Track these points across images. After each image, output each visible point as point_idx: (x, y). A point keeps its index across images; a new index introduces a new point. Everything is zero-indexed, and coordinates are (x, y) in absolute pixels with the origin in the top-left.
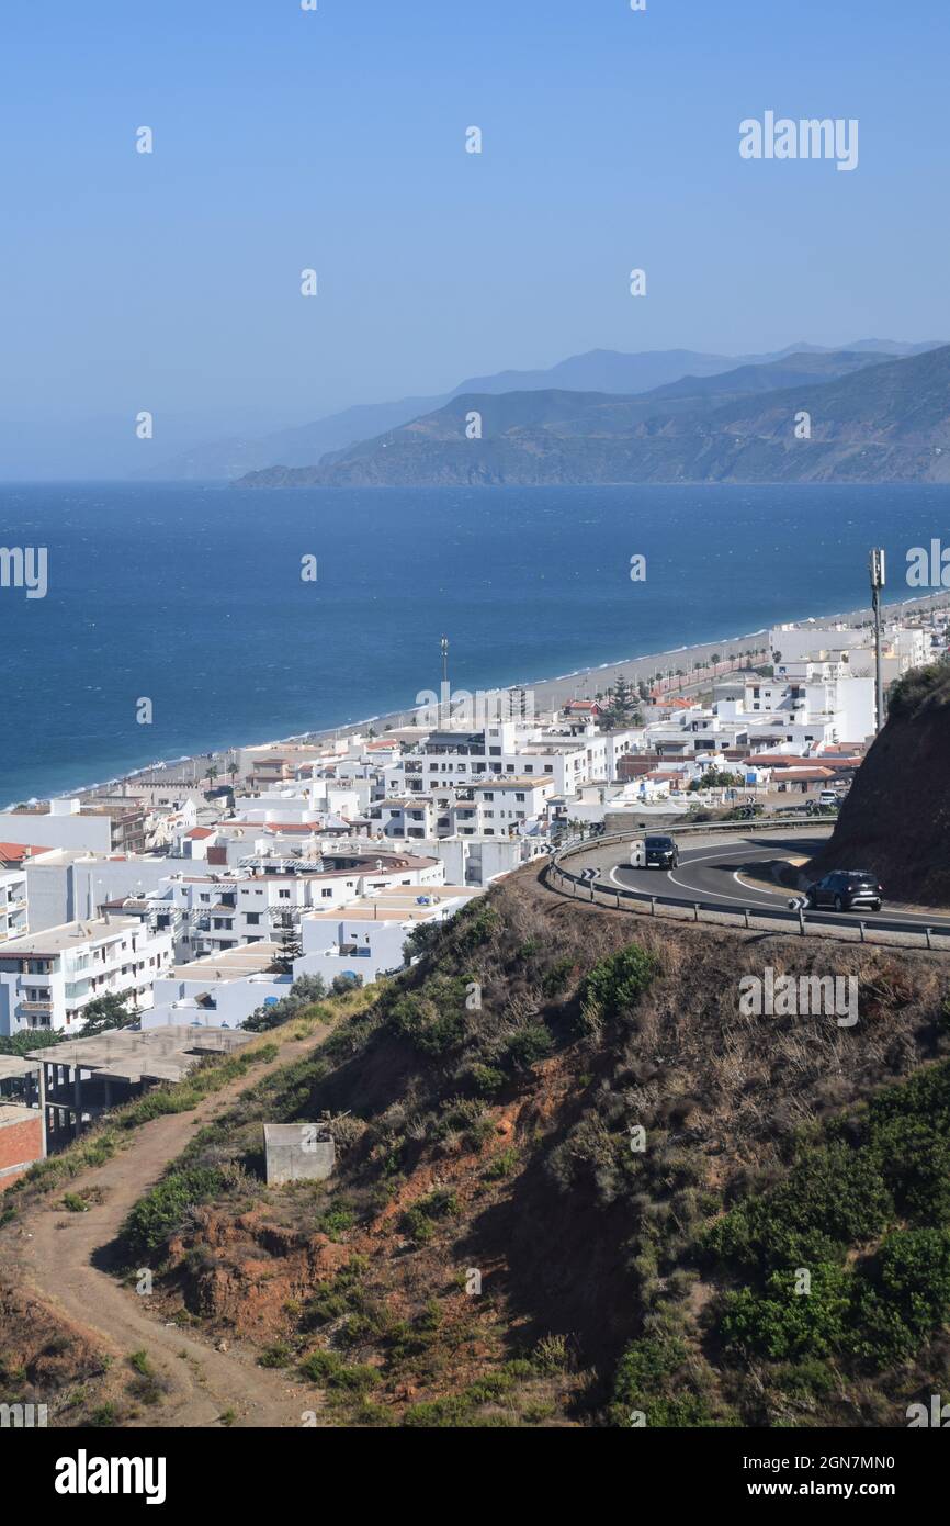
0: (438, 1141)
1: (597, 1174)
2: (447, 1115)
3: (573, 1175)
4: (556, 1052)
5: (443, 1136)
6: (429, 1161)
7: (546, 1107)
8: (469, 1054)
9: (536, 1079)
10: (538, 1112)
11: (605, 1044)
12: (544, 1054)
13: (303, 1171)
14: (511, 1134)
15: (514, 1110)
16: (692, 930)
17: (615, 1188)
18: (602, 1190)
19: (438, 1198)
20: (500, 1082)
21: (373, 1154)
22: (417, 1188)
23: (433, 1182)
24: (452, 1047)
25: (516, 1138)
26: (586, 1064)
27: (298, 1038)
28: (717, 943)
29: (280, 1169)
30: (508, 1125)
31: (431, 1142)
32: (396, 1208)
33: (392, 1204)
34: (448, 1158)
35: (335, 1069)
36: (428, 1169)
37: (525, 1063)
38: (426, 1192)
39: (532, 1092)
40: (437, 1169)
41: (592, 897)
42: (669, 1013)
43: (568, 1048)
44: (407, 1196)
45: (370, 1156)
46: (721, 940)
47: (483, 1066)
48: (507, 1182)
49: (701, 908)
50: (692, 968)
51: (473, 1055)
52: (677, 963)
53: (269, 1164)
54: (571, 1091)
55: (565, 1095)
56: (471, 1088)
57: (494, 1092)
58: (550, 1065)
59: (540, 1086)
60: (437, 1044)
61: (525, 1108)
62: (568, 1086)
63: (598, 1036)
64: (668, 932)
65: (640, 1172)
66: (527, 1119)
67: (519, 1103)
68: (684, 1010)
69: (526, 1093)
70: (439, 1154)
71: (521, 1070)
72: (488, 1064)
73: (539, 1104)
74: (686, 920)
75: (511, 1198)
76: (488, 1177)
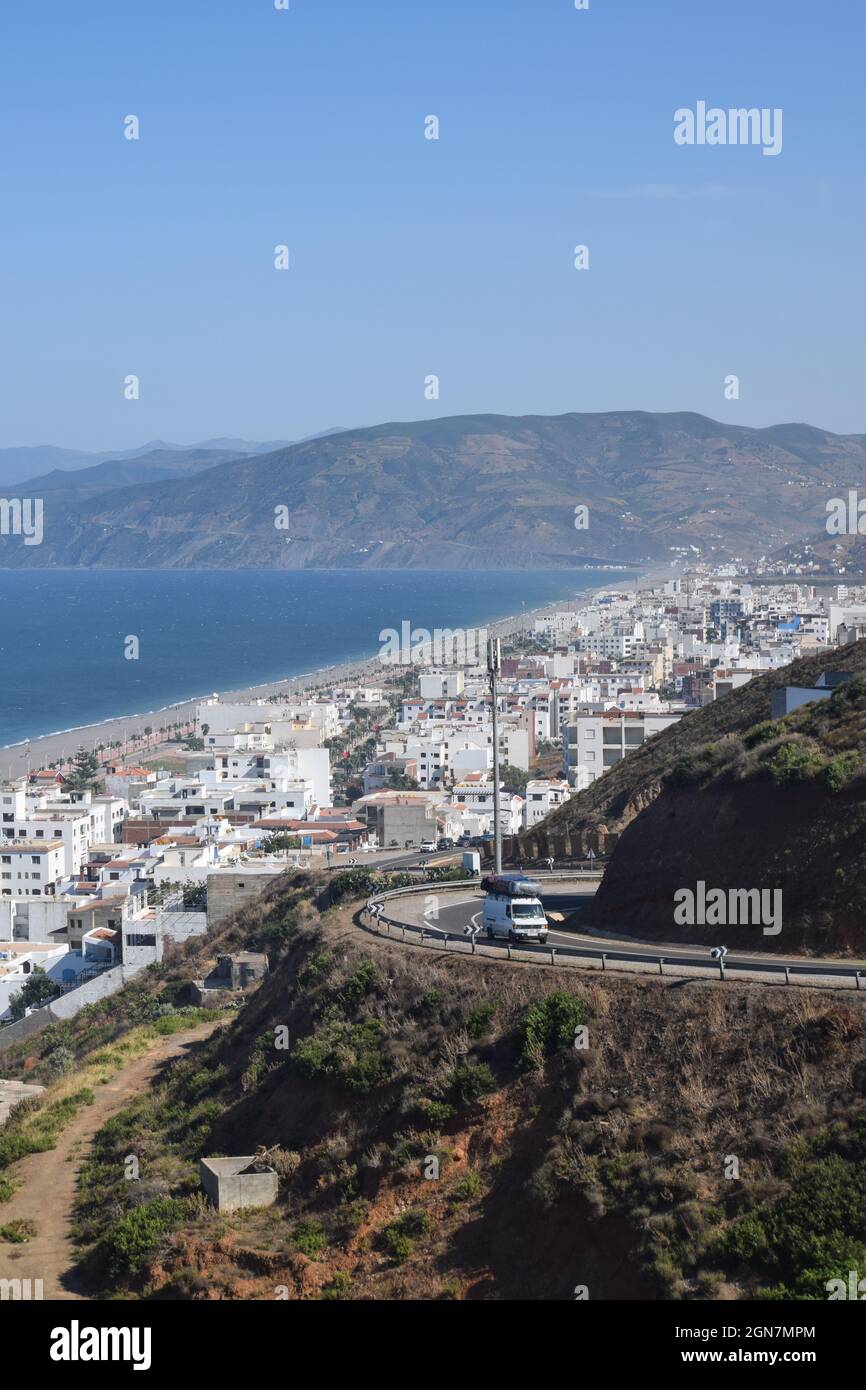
0: (398, 1168)
1: (586, 1193)
2: (400, 1146)
3: (557, 1193)
4: (501, 1087)
5: (402, 1164)
6: (390, 1187)
7: (498, 1135)
8: (408, 1091)
9: (484, 1111)
10: (490, 1141)
11: (548, 1079)
12: (488, 1089)
13: (249, 1200)
14: (464, 1160)
15: (464, 1140)
16: (609, 977)
17: (605, 1204)
18: (596, 1205)
19: (409, 1219)
20: (448, 1114)
21: (321, 1182)
22: (383, 1211)
23: (398, 1205)
24: (378, 1085)
25: (471, 1163)
26: (532, 1097)
27: (104, 1082)
28: (641, 988)
29: (230, 1198)
30: (461, 1153)
31: (389, 1169)
32: (369, 1229)
33: (363, 1226)
34: (410, 1182)
35: (229, 1108)
36: (392, 1194)
37: (471, 1096)
38: (392, 1213)
39: (480, 1123)
40: (400, 1193)
41: (473, 950)
42: (610, 1051)
43: (511, 1084)
44: (375, 1218)
45: (318, 1184)
46: (644, 985)
47: (430, 1101)
48: (474, 1203)
49: (608, 958)
50: (621, 1009)
51: (413, 1091)
52: (606, 1006)
53: (220, 1194)
54: (520, 1121)
55: (515, 1125)
56: (421, 1120)
57: (442, 1124)
58: (495, 1099)
59: (487, 1117)
60: (365, 1082)
61: (475, 1137)
62: (517, 1116)
63: (541, 1073)
64: (590, 978)
65: (629, 1190)
66: (479, 1147)
67: (467, 1132)
68: (627, 1046)
69: (474, 1124)
70: (400, 1180)
71: (468, 1103)
72: (434, 1099)
73: (489, 1133)
74: (592, 968)
75: (482, 1216)
76: (452, 1199)
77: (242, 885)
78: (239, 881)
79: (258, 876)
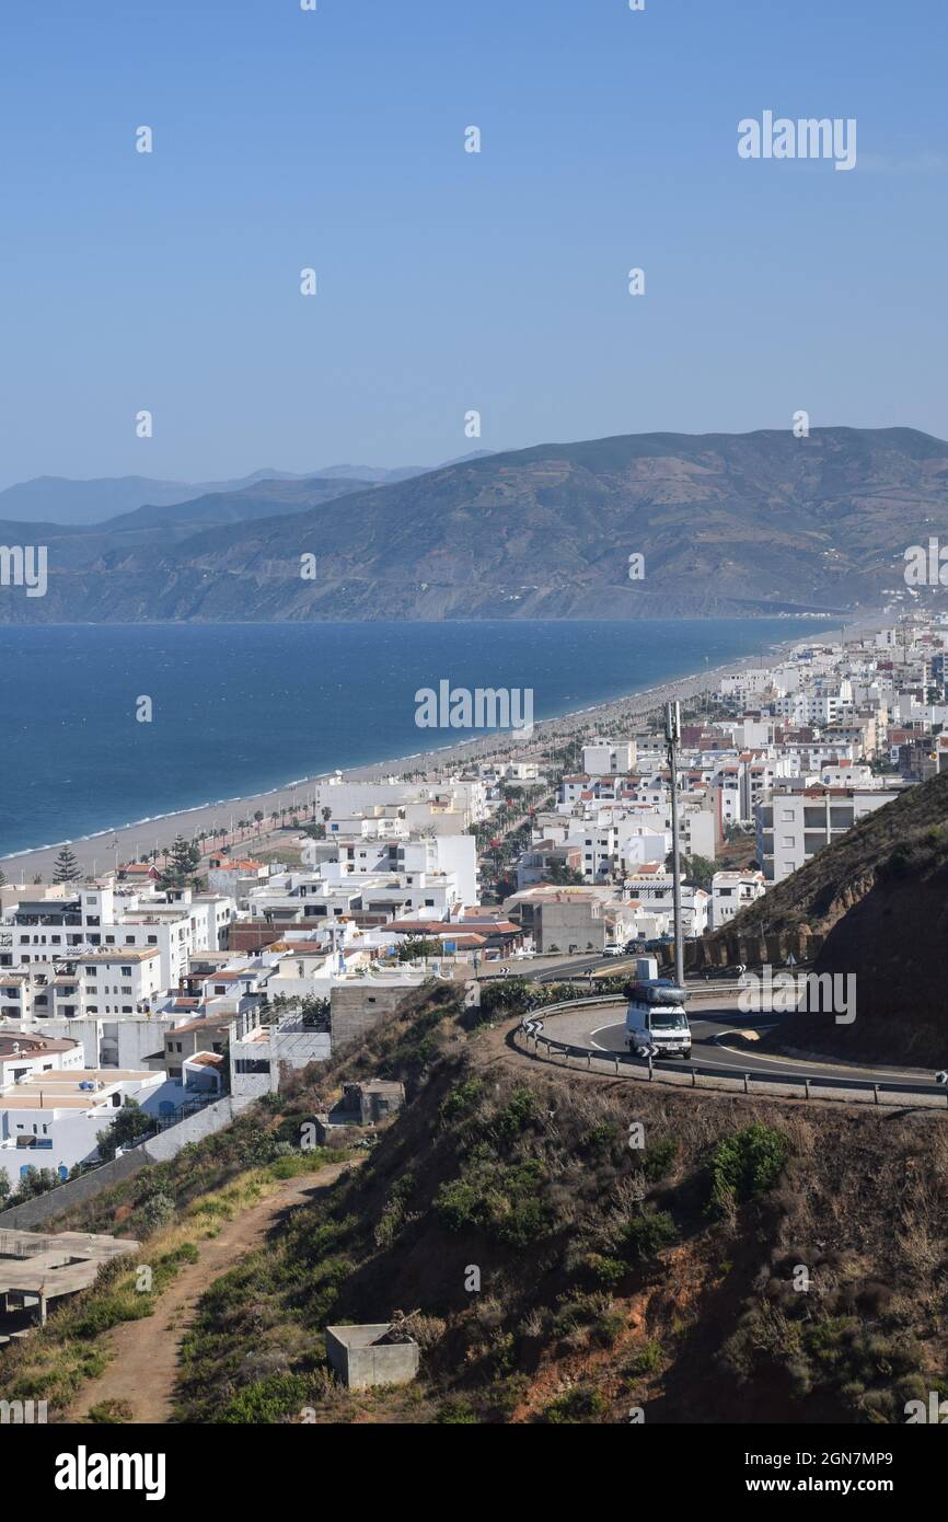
0: (563, 1336)
1: (788, 1364)
2: (566, 1309)
3: (752, 1366)
4: (685, 1240)
5: (567, 1332)
6: (553, 1359)
7: (681, 1297)
8: (574, 1245)
9: (666, 1268)
10: (672, 1303)
11: (741, 1229)
12: (670, 1241)
13: (385, 1375)
14: (642, 1327)
15: (641, 1303)
16: (814, 1107)
17: (811, 1378)
18: (800, 1380)
19: (576, 1397)
20: (622, 1273)
21: (469, 1354)
22: (545, 1388)
23: (562, 1381)
24: (538, 1238)
25: (649, 1331)
26: (723, 1251)
27: (210, 1236)
28: (852, 1120)
29: (363, 1374)
30: (638, 1319)
31: (551, 1339)
32: (528, 1410)
33: (521, 1406)
34: (576, 1354)
35: (359, 1266)
36: (555, 1370)
37: (650, 1251)
38: (556, 1391)
39: (660, 1283)
40: (565, 1367)
41: (651, 1076)
42: (816, 1195)
43: (697, 1236)
44: (535, 1397)
45: (467, 1356)
46: (855, 1117)
47: (600, 1257)
48: (653, 1378)
49: (812, 1084)
50: (829, 1144)
51: (579, 1246)
52: (811, 1143)
53: (350, 1368)
54: (708, 1280)
55: (702, 1285)
56: (590, 1280)
57: (615, 1284)
58: (679, 1253)
59: (669, 1276)
60: (523, 1235)
61: (655, 1299)
62: (704, 1274)
63: (733, 1222)
64: (791, 1108)
65: (839, 1361)
66: (659, 1311)
67: (645, 1294)
68: (836, 1190)
69: (652, 1284)
70: (564, 1351)
71: (645, 1259)
72: (605, 1255)
73: (672, 1294)
74: (793, 1097)
75: (664, 1394)
76: (626, 1374)
77: (372, 1000)
78: (369, 995)
79: (392, 989)
